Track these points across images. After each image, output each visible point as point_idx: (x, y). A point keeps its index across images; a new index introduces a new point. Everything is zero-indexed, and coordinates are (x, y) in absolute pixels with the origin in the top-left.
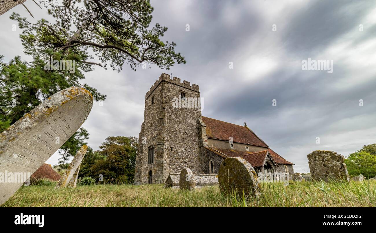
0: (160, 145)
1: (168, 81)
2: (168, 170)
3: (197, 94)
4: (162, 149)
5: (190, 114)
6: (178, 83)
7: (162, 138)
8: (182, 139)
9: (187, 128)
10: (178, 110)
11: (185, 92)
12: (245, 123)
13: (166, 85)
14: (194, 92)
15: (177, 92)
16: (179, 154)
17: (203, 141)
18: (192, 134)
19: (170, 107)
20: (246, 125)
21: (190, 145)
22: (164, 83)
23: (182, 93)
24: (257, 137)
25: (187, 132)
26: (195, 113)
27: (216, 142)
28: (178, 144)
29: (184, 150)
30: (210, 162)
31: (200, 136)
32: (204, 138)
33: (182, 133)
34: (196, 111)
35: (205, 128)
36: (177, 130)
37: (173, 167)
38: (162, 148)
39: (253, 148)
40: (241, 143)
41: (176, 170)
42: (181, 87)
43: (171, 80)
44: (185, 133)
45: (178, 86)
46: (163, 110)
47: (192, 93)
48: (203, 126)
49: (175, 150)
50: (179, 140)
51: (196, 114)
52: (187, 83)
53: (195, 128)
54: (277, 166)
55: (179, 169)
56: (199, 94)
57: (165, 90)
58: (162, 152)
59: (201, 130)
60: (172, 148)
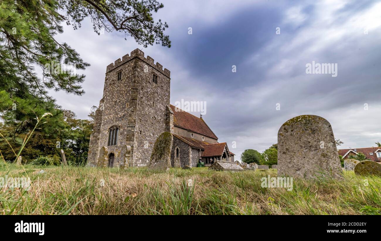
0: (131, 128)
1: (142, 59)
2: (136, 154)
3: (168, 79)
4: (133, 132)
5: (160, 99)
6: (152, 64)
7: (133, 121)
8: (151, 124)
9: (156, 113)
10: (149, 93)
11: (157, 75)
12: (201, 115)
13: (140, 63)
14: (165, 77)
15: (150, 74)
16: (147, 138)
17: (170, 128)
18: (160, 119)
19: (142, 89)
20: (201, 117)
21: (158, 130)
22: (138, 61)
23: (154, 75)
24: (210, 129)
25: (156, 117)
26: (165, 98)
27: (181, 130)
28: (146, 128)
29: (152, 135)
30: (176, 148)
31: (167, 123)
32: (172, 125)
33: (151, 118)
34: (166, 97)
35: (173, 115)
36: (147, 113)
37: (140, 150)
38: (133, 130)
39: (207, 139)
40: (199, 134)
41: (143, 154)
42: (154, 69)
43: (145, 58)
44: (154, 118)
45: (152, 68)
46: (135, 90)
47: (164, 78)
48: (171, 113)
49: (144, 134)
50: (149, 124)
51: (165, 100)
52: (160, 66)
53: (163, 114)
54: (230, 156)
55: (146, 153)
56: (170, 81)
57: (138, 68)
58: (132, 135)
59: (169, 117)
60: (141, 131)
